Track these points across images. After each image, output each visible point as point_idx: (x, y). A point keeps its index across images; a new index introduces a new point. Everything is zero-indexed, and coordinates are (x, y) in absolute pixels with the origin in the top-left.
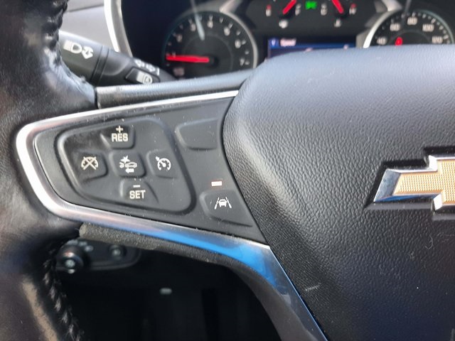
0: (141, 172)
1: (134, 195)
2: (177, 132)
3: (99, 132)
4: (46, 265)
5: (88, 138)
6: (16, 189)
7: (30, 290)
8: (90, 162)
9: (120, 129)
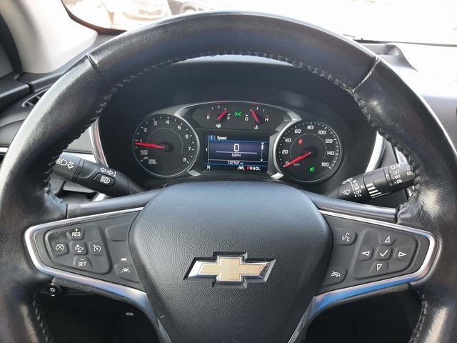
0: (85, 252)
1: (81, 264)
2: (106, 231)
3: (66, 231)
4: (34, 296)
5: (60, 234)
6: (23, 259)
7: (24, 310)
8: (61, 247)
9: (77, 230)
